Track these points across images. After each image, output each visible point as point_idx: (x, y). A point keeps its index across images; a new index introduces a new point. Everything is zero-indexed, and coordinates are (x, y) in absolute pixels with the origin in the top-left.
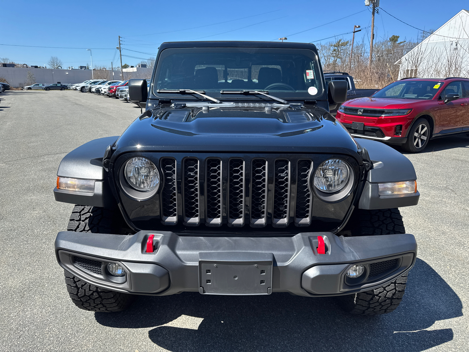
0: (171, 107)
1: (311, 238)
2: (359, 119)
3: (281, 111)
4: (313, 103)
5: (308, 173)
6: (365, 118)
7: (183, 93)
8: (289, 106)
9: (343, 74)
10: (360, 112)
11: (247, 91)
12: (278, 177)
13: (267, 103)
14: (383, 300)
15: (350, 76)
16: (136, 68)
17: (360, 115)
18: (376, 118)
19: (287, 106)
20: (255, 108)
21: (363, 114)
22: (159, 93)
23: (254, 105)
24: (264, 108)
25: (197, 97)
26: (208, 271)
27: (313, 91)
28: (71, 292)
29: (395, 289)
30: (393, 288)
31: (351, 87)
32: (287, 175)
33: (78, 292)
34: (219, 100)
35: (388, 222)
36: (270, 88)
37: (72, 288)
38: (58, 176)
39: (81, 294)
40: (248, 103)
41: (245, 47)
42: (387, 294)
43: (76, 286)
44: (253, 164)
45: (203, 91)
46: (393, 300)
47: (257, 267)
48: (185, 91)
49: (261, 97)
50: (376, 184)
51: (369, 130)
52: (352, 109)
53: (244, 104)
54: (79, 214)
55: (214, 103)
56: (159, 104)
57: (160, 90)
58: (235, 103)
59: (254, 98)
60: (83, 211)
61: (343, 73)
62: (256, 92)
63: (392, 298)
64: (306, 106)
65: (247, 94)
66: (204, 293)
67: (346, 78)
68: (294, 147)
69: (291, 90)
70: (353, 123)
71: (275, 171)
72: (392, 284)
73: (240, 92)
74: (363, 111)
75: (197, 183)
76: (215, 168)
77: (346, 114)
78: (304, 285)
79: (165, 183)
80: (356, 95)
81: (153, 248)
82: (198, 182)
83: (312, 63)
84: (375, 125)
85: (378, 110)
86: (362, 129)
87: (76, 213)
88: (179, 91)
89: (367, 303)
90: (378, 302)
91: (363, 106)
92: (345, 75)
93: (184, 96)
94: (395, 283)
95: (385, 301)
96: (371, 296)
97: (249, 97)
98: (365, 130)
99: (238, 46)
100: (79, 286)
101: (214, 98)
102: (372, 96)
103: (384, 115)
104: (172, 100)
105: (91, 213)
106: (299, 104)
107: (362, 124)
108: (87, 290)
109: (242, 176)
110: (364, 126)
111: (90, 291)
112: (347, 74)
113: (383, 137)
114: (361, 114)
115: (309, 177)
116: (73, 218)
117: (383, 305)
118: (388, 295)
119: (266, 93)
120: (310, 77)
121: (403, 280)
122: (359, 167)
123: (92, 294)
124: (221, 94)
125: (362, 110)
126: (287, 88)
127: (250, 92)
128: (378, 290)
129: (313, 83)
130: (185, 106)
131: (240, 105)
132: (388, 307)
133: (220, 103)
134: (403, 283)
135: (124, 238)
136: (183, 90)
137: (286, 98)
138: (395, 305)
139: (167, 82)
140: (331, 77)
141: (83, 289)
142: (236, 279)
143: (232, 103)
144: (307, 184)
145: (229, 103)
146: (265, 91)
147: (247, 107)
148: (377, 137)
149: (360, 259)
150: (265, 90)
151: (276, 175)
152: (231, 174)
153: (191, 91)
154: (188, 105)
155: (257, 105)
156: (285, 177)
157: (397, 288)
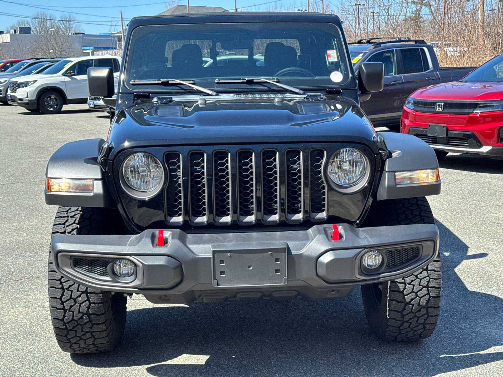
0: (153, 102)
1: (327, 229)
2: (439, 118)
3: (295, 103)
4: (337, 92)
5: (321, 163)
6: (448, 117)
7: (166, 84)
8: (305, 97)
9: (416, 43)
10: (439, 107)
11: (250, 78)
12: (290, 169)
13: (277, 94)
14: (417, 310)
15: (428, 45)
16: (9, 34)
17: (439, 112)
18: (464, 116)
19: (304, 97)
20: (262, 100)
21: (445, 110)
22: (133, 84)
23: (261, 96)
24: (274, 99)
25: (185, 88)
26: (222, 262)
27: (337, 77)
28: (56, 317)
29: (428, 294)
30: (426, 292)
31: (431, 65)
32: (300, 167)
33: (64, 316)
34: (215, 92)
35: (417, 220)
36: (280, 75)
37: (57, 312)
38: (49, 178)
39: (68, 318)
40: (253, 94)
41: (245, 21)
42: (420, 301)
43: (64, 309)
44: (263, 156)
45: (192, 81)
46: (429, 309)
47: (271, 255)
48: (168, 81)
49: (269, 87)
50: (393, 173)
51: (455, 136)
52: (427, 102)
53: (248, 96)
54: (63, 226)
55: (208, 95)
56: (134, 100)
57: (134, 81)
58: (236, 94)
59: (260, 88)
60: (67, 222)
61: (416, 41)
62: (263, 80)
63: (427, 307)
64: (327, 96)
65: (250, 82)
66: (218, 286)
67: (420, 49)
68: (305, 136)
69: (311, 76)
70: (430, 126)
71: (287, 162)
72: (424, 288)
73: (241, 81)
74: (444, 105)
75: (204, 178)
76: (222, 161)
77: (417, 111)
78: (320, 273)
79: (170, 180)
80: (441, 78)
81: (163, 242)
82: (205, 176)
83: (334, 40)
84: (464, 128)
85: (468, 102)
86: (445, 136)
87: (59, 225)
88: (160, 82)
89: (400, 314)
90: (412, 312)
91: (444, 97)
92: (419, 43)
93: (168, 88)
94: (427, 287)
95: (420, 310)
96: (403, 305)
97: (254, 86)
98: (449, 138)
99: (236, 21)
100: (66, 308)
101: (208, 89)
102: (463, 80)
103: (480, 110)
104: (151, 93)
105: (78, 224)
106: (319, 94)
107: (444, 127)
108: (76, 312)
109: (252, 168)
110: (447, 130)
111: (80, 314)
112: (422, 42)
113: (480, 146)
114: (440, 110)
115: (322, 168)
116: (57, 231)
117: (419, 316)
118: (422, 302)
119: (275, 80)
120: (333, 59)
121: (436, 284)
122: (375, 156)
123: (81, 318)
124: (216, 84)
125: (442, 104)
126: (305, 73)
127: (255, 81)
128: (409, 297)
129: (336, 66)
130: (171, 101)
131: (243, 97)
132: (425, 320)
133: (216, 95)
134: (436, 286)
135: (130, 237)
136: (165, 80)
137: (302, 87)
138: (432, 316)
139: (143, 71)
140: (394, 49)
141: (71, 311)
142: (251, 268)
143: (232, 95)
144: (321, 176)
145: (228, 95)
146: (274, 79)
147: (252, 99)
148: (470, 148)
149: (374, 243)
150: (275, 77)
151: (288, 166)
152: (240, 167)
153: (177, 81)
154: (176, 98)
155: (265, 96)
156: (297, 168)
157: (430, 293)
